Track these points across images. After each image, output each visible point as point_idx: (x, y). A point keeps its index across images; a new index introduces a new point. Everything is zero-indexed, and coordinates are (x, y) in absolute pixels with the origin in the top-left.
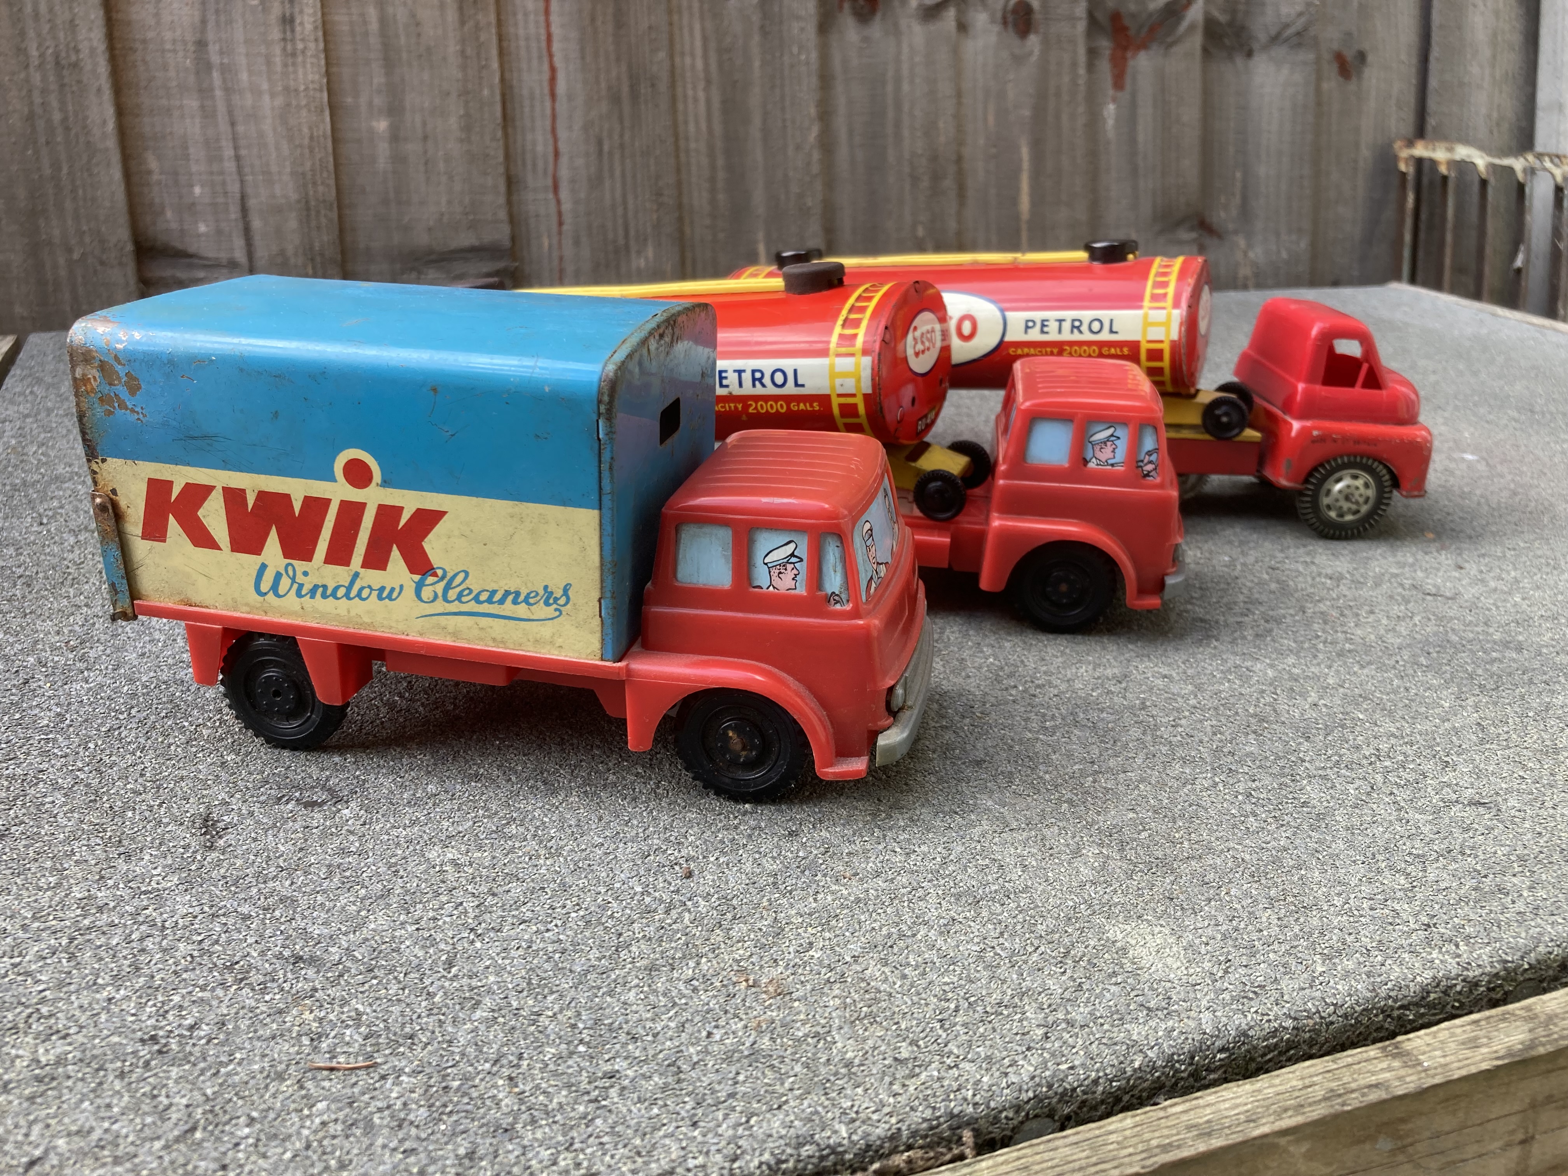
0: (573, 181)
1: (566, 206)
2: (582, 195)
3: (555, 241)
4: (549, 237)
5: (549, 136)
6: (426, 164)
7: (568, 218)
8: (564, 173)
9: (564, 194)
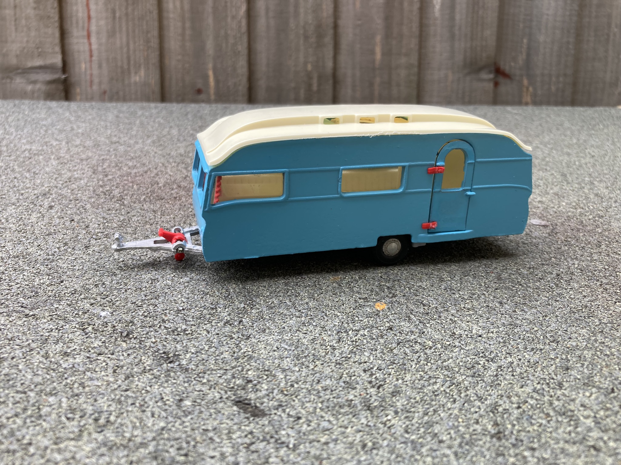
0: (98, 33)
1: (94, 47)
2: (104, 40)
3: (88, 65)
4: (85, 63)
5: (85, 8)
6: (16, 20)
7: (95, 53)
8: (93, 28)
9: (93, 40)
